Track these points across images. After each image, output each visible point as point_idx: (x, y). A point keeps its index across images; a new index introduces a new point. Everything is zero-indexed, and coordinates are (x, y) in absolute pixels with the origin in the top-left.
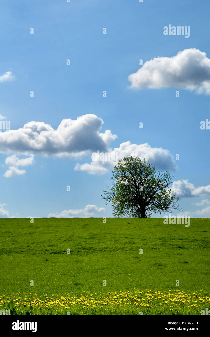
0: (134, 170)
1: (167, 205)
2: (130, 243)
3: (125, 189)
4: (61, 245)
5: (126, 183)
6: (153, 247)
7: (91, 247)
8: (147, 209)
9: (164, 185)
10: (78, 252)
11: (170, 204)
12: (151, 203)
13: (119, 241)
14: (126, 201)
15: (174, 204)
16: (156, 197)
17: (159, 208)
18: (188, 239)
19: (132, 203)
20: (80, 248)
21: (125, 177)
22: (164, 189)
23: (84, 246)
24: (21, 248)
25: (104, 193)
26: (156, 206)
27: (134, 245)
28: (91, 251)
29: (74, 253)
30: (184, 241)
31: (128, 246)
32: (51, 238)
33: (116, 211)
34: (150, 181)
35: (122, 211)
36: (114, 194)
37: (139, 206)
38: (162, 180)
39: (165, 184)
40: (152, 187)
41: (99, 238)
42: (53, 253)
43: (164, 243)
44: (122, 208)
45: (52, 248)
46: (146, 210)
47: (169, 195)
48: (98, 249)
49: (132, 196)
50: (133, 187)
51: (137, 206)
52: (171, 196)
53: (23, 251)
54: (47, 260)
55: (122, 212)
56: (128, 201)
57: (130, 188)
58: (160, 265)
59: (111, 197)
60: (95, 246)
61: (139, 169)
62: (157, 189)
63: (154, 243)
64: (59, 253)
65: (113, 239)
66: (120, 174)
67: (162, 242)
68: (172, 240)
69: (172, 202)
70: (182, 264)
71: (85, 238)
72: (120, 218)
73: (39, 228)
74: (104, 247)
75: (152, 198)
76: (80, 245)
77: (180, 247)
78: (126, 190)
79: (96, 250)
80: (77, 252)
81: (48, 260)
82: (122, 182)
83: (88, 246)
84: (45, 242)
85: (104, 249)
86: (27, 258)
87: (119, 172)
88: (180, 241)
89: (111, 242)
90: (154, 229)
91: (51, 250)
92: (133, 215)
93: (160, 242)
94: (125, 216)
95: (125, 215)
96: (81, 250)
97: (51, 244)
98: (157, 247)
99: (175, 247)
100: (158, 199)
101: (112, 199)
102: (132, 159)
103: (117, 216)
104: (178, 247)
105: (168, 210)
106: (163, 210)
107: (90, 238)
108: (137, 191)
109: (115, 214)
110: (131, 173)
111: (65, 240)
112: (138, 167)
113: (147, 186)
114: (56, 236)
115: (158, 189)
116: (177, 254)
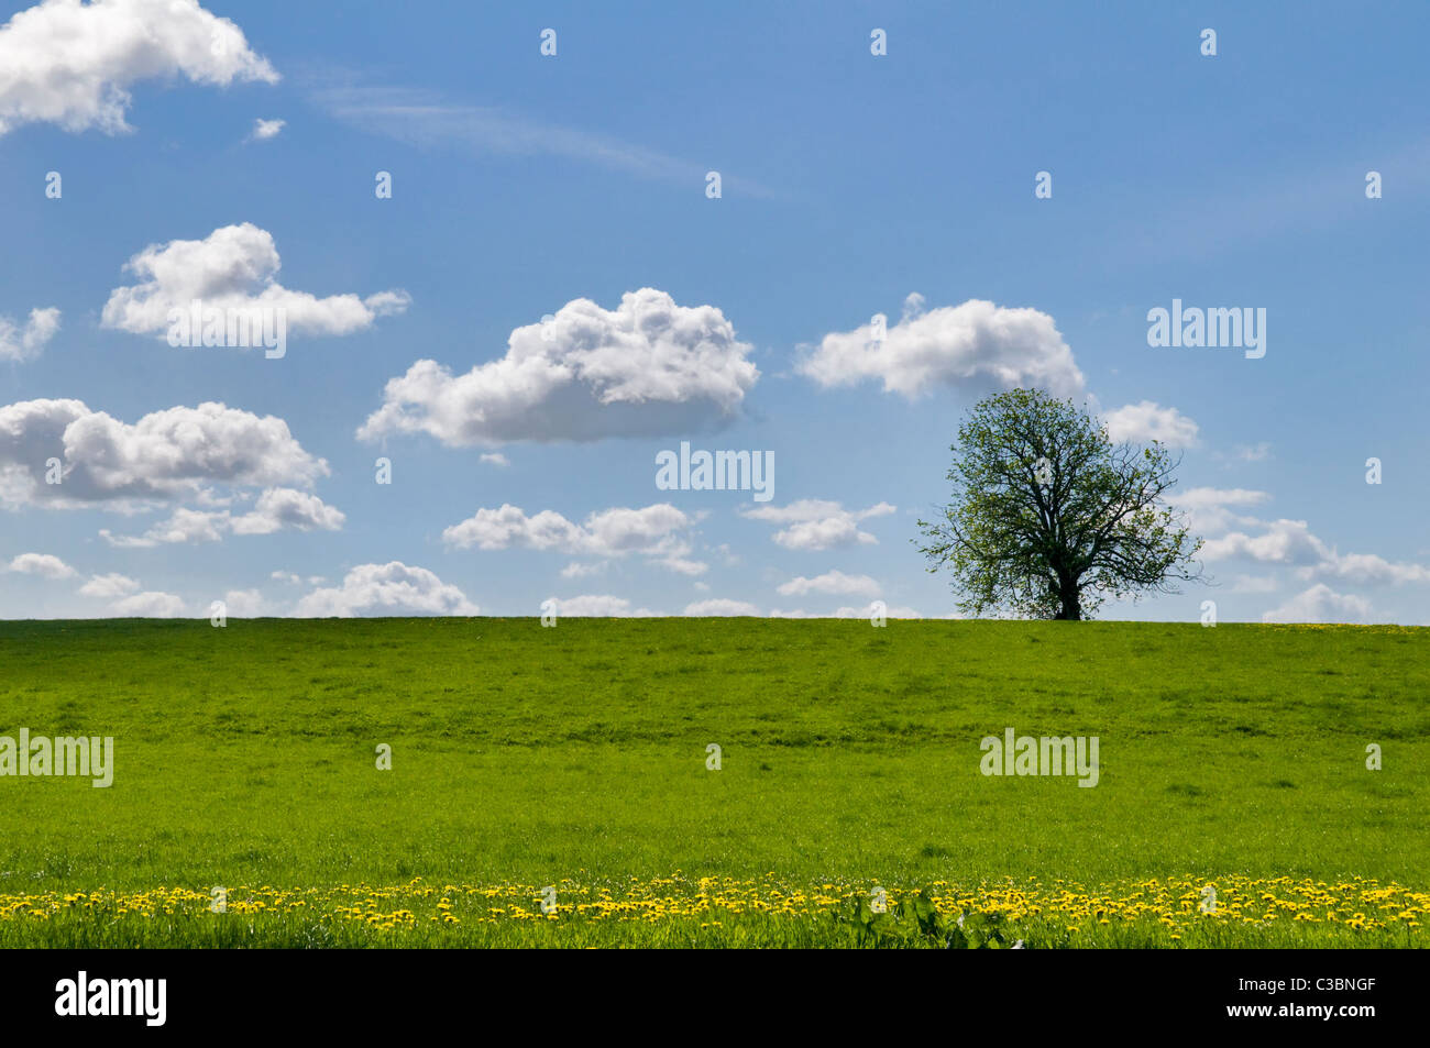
0: (1029, 441)
1: (1161, 566)
2: (1056, 710)
3: (1000, 511)
4: (806, 716)
5: (1002, 489)
6: (1146, 727)
7: (916, 723)
8: (1085, 584)
9: (1145, 492)
10: (872, 740)
11: (1169, 561)
12: (1100, 559)
13: (1013, 704)
14: (1005, 556)
15: (1186, 560)
16: (1116, 540)
17: (1131, 578)
18: (1270, 700)
19: (1025, 564)
20: (877, 729)
21: (1000, 468)
22: (1146, 506)
23: (888, 719)
24: (661, 725)
25: (922, 529)
26: (1120, 572)
27: (1071, 719)
28: (917, 738)
29: (856, 745)
30: (1260, 708)
31: (1050, 723)
32: (763, 688)
33: (968, 595)
34: (1094, 479)
35: (991, 595)
36: (958, 534)
37: (1053, 573)
38: (1136, 475)
39: (1150, 488)
40: (1100, 503)
41: (941, 692)
42: (779, 742)
43: (1183, 715)
44: (992, 582)
45: (774, 726)
46: (1081, 587)
47: (1166, 529)
48: (941, 732)
49: (1028, 537)
50: (1028, 505)
51: (1046, 574)
52: (1172, 530)
53: (671, 735)
54: (765, 767)
55: (992, 599)
56: (1011, 557)
57: (1016, 509)
58: (1193, 792)
59: (949, 546)
60: (931, 721)
61: (1051, 436)
62: (1120, 509)
63: (1146, 713)
64: (801, 743)
65: (989, 698)
66: (979, 457)
67: (1177, 709)
68: (1213, 701)
69: (1176, 553)
70: (1273, 790)
71: (887, 691)
72: (984, 622)
73: (710, 653)
74: (961, 725)
75: (1101, 543)
76: (874, 718)
77: (1246, 730)
78: (1002, 516)
79: (934, 733)
80: (868, 741)
81: (769, 769)
82: (990, 490)
83: (903, 721)
84: (745, 703)
85: (965, 733)
86: (691, 759)
87: (977, 451)
88: (1240, 705)
89: (984, 707)
90: (1134, 662)
91: (773, 732)
92: (1033, 610)
93: (1167, 709)
94: (1004, 612)
95: (1003, 608)
96: (877, 734)
97: (768, 710)
98: (1159, 729)
99: (1226, 727)
100: (1123, 545)
101: (951, 551)
102: (1024, 401)
103: (971, 615)
104: (1238, 729)
105: (1164, 584)
106: (1146, 585)
107: (907, 692)
108: (1043, 519)
109: (965, 606)
110: (1018, 454)
111: (817, 699)
112: (1044, 430)
113: (1083, 499)
114: (782, 681)
115: (1124, 509)
116: (1241, 754)
